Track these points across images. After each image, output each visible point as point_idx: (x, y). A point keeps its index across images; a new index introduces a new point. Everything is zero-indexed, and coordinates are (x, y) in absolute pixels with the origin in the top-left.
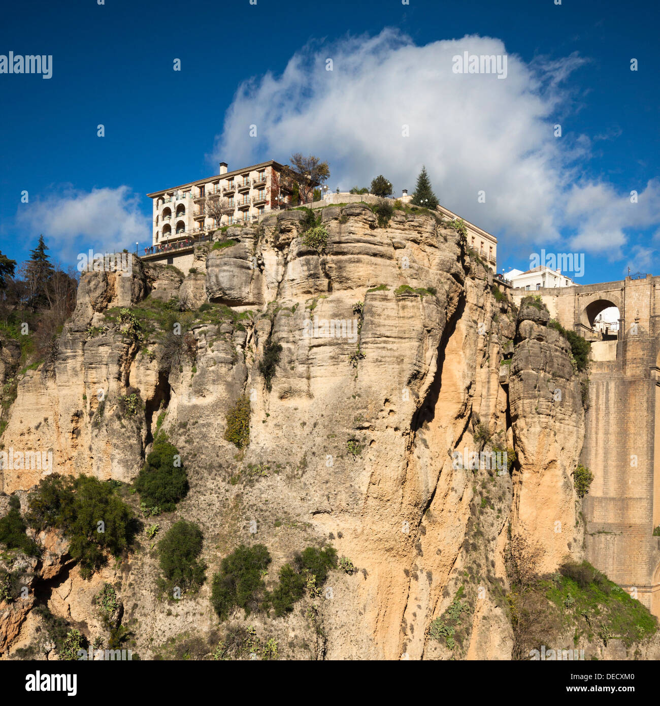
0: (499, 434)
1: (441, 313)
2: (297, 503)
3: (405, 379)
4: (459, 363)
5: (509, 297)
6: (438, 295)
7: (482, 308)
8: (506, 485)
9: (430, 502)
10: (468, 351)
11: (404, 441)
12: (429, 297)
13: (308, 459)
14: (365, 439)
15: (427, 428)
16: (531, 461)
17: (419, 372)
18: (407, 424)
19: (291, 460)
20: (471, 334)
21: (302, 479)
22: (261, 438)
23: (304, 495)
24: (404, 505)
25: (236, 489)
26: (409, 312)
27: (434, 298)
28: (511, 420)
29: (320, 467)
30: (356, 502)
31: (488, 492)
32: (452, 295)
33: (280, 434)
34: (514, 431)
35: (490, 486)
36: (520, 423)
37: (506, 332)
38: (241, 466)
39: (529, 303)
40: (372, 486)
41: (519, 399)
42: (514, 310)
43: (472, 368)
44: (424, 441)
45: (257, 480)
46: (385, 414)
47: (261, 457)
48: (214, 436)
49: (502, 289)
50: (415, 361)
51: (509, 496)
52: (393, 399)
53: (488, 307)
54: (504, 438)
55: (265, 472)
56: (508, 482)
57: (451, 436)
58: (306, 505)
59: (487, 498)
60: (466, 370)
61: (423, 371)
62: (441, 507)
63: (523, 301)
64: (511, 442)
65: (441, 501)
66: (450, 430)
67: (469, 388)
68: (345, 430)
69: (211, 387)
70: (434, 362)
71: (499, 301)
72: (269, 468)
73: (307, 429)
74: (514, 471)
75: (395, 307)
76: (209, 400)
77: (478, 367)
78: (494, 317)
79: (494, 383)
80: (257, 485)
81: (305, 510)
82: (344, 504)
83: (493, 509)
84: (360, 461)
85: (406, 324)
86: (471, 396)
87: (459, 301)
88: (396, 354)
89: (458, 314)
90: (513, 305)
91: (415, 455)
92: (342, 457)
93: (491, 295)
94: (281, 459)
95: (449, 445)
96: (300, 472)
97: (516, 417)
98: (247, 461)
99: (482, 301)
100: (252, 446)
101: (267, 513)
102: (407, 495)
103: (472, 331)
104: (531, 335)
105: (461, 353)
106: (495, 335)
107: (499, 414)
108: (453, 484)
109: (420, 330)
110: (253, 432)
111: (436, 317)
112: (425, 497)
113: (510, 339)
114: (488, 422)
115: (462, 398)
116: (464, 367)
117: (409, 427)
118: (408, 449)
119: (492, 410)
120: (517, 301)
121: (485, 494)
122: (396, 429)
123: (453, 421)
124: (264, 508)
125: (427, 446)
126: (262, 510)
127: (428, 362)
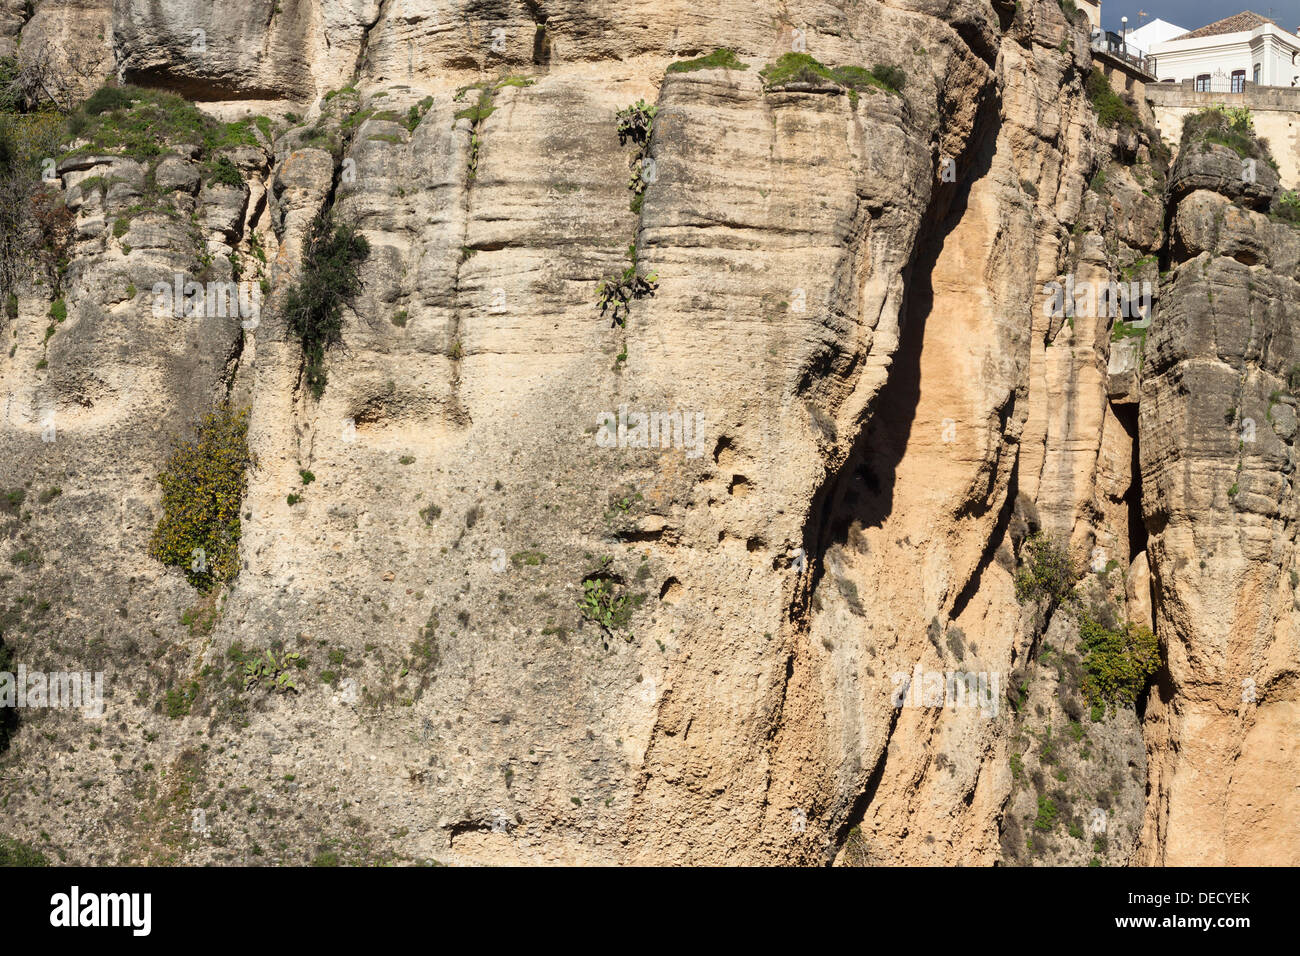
0: (1102, 577)
1: (918, 151)
2: (398, 790)
3: (791, 373)
4: (973, 323)
5: (1143, 110)
6: (910, 92)
7: (1053, 141)
8: (1124, 754)
9: (861, 804)
10: (1003, 286)
11: (777, 589)
12: (880, 97)
13: (443, 638)
14: (644, 573)
15: (862, 547)
16: (1211, 673)
17: (837, 350)
18: (792, 527)
19: (384, 636)
20: (1016, 230)
21: (419, 707)
22: (281, 555)
23: (422, 764)
24: (772, 812)
25: (182, 732)
26: (810, 146)
27: (897, 102)
28: (1142, 529)
29: (482, 666)
30: (606, 791)
31: (1063, 775)
32: (955, 93)
33: (349, 544)
34: (1154, 567)
35: (1070, 756)
36: (1178, 538)
37: (1129, 228)
38: (203, 652)
39: (1212, 135)
40: (663, 741)
41: (1175, 455)
42: (1160, 154)
43: (1017, 343)
44: (849, 590)
45: (259, 705)
46: (716, 488)
47: (277, 622)
48: (114, 541)
49: (1117, 82)
50: (824, 313)
51: (1132, 791)
52: (748, 437)
53: (1074, 141)
54: (1118, 590)
55: (289, 677)
56: (1131, 742)
57: (938, 576)
58: (427, 798)
59: (1059, 796)
60: (996, 351)
61: (851, 347)
62: (899, 823)
63: (1190, 126)
64: (1142, 603)
65: (897, 801)
66: (937, 554)
67: (1005, 411)
68: (577, 540)
69: (113, 374)
70: (890, 316)
71: (1107, 121)
72: (302, 664)
73: (444, 532)
74: (1155, 704)
75: (763, 125)
76: (104, 415)
77: (1037, 341)
78: (1092, 175)
79: (1091, 400)
80: (260, 723)
81: (426, 815)
82: (562, 800)
83: (1079, 836)
84: (624, 648)
85: (800, 185)
86: (1010, 440)
87: (978, 117)
88: (762, 284)
89: (975, 160)
90: (1154, 136)
91: (815, 637)
92: (562, 634)
93: (1082, 102)
94: (348, 633)
95: (932, 608)
96: (413, 682)
97: (1163, 519)
98: (226, 635)
99: (1052, 117)
100: (248, 585)
101: (291, 823)
102: (783, 777)
103: (1019, 217)
104: (1215, 240)
105: (982, 290)
106: (1094, 236)
107: (1103, 506)
108: (943, 744)
109: (847, 207)
110: (253, 536)
111: (901, 166)
112: (846, 785)
113: (1146, 250)
114: (1057, 527)
115: (981, 443)
116: (988, 337)
117: (797, 538)
118: (793, 617)
119: (1081, 491)
120: (1169, 125)
121: (1052, 784)
122: (754, 544)
123: (948, 523)
124: (281, 804)
125: (857, 609)
126: (271, 812)
127: (869, 317)
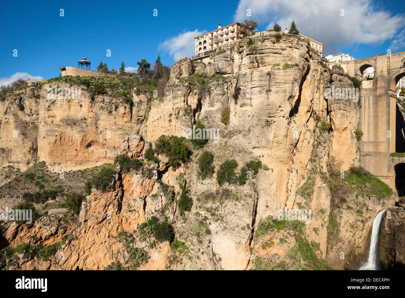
0: (324, 118)
1: (300, 73)
2: (247, 144)
3: (287, 98)
4: (308, 91)
5: (328, 66)
6: (299, 66)
7: (317, 70)
8: (327, 137)
9: (297, 144)
10: (311, 87)
11: (287, 121)
12: (296, 67)
13: (251, 129)
14: (272, 121)
15: (295, 116)
16: (337, 128)
17: (292, 96)
18: (288, 115)
19: (245, 129)
20: (312, 80)
21: (249, 136)
22: (234, 121)
23: (249, 142)
24: (287, 145)
25: (225, 140)
26: (287, 74)
27: (298, 68)
28: (328, 112)
29: (255, 131)
30: (269, 144)
31: (320, 140)
32: (305, 66)
33: (241, 120)
34: (330, 117)
35: (321, 138)
36: (333, 113)
37: (326, 79)
38: (226, 131)
39: (336, 68)
40: (274, 138)
41: (332, 104)
42: (330, 70)
43: (313, 93)
44: (294, 121)
45: (232, 136)
46: (279, 111)
47: (234, 128)
48: (217, 121)
49: (324, 63)
50: (290, 92)
51: (328, 141)
52: (282, 106)
53: (319, 70)
54: (326, 119)
55: (235, 133)
56: (328, 136)
57: (305, 119)
58: (250, 145)
59: (319, 142)
60: (310, 94)
61: (294, 95)
62: (301, 146)
63: (333, 67)
64: (329, 121)
65: (301, 143)
66: (304, 116)
67: (312, 101)
68: (264, 118)
69: (216, 104)
70: (298, 91)
71: (323, 67)
72: (236, 132)
73: (250, 118)
74: (330, 132)
75: (283, 72)
76: (215, 108)
77: (315, 93)
78: (321, 74)
79: (322, 99)
80: (233, 138)
81: (250, 147)
82: (264, 145)
83: (322, 146)
84: (270, 129)
85: (287, 78)
86: (312, 104)
87: (308, 68)
88: (283, 89)
89: (307, 73)
90: (329, 68)
91: (291, 126)
92: (263, 127)
93: (320, 65)
94: (241, 129)
95: (304, 122)
96: (248, 133)
97: (331, 111)
98: (229, 130)
99: (316, 68)
100: (231, 124)
101: (236, 148)
102: (288, 141)
103: (313, 79)
104: (336, 79)
105: (309, 88)
106: (322, 81)
107: (324, 110)
108: (306, 137)
109: (292, 80)
110: (231, 119)
111: (298, 75)
112: (295, 142)
113: (328, 81)
114: (319, 113)
115: (309, 104)
116: (310, 93)
117: (288, 116)
118: (288, 124)
119: (321, 109)
120: (331, 67)
121: (319, 141)
122: (284, 117)
123: (306, 113)
124: (235, 146)
125: (295, 123)
126: (234, 147)
127: (295, 92)
